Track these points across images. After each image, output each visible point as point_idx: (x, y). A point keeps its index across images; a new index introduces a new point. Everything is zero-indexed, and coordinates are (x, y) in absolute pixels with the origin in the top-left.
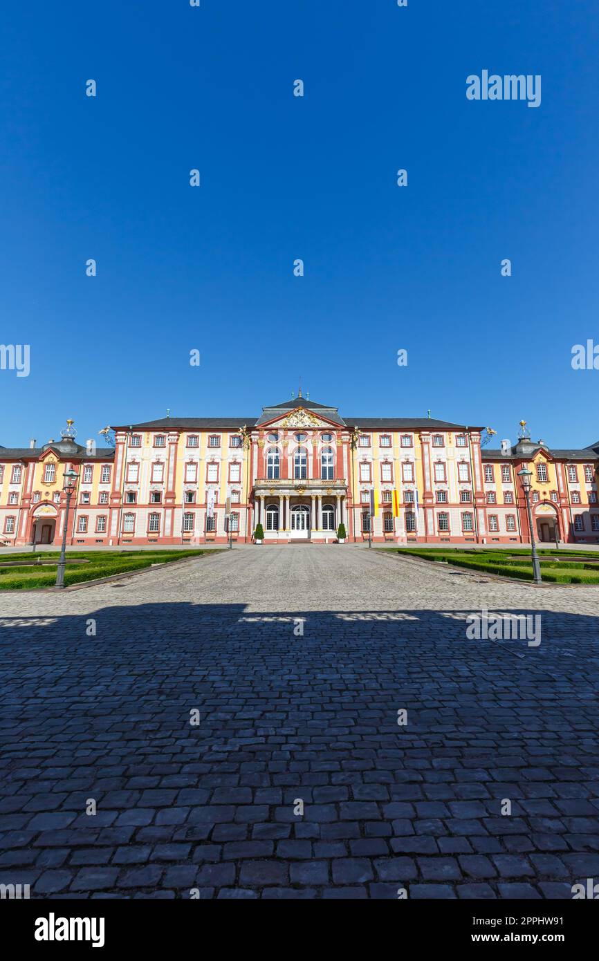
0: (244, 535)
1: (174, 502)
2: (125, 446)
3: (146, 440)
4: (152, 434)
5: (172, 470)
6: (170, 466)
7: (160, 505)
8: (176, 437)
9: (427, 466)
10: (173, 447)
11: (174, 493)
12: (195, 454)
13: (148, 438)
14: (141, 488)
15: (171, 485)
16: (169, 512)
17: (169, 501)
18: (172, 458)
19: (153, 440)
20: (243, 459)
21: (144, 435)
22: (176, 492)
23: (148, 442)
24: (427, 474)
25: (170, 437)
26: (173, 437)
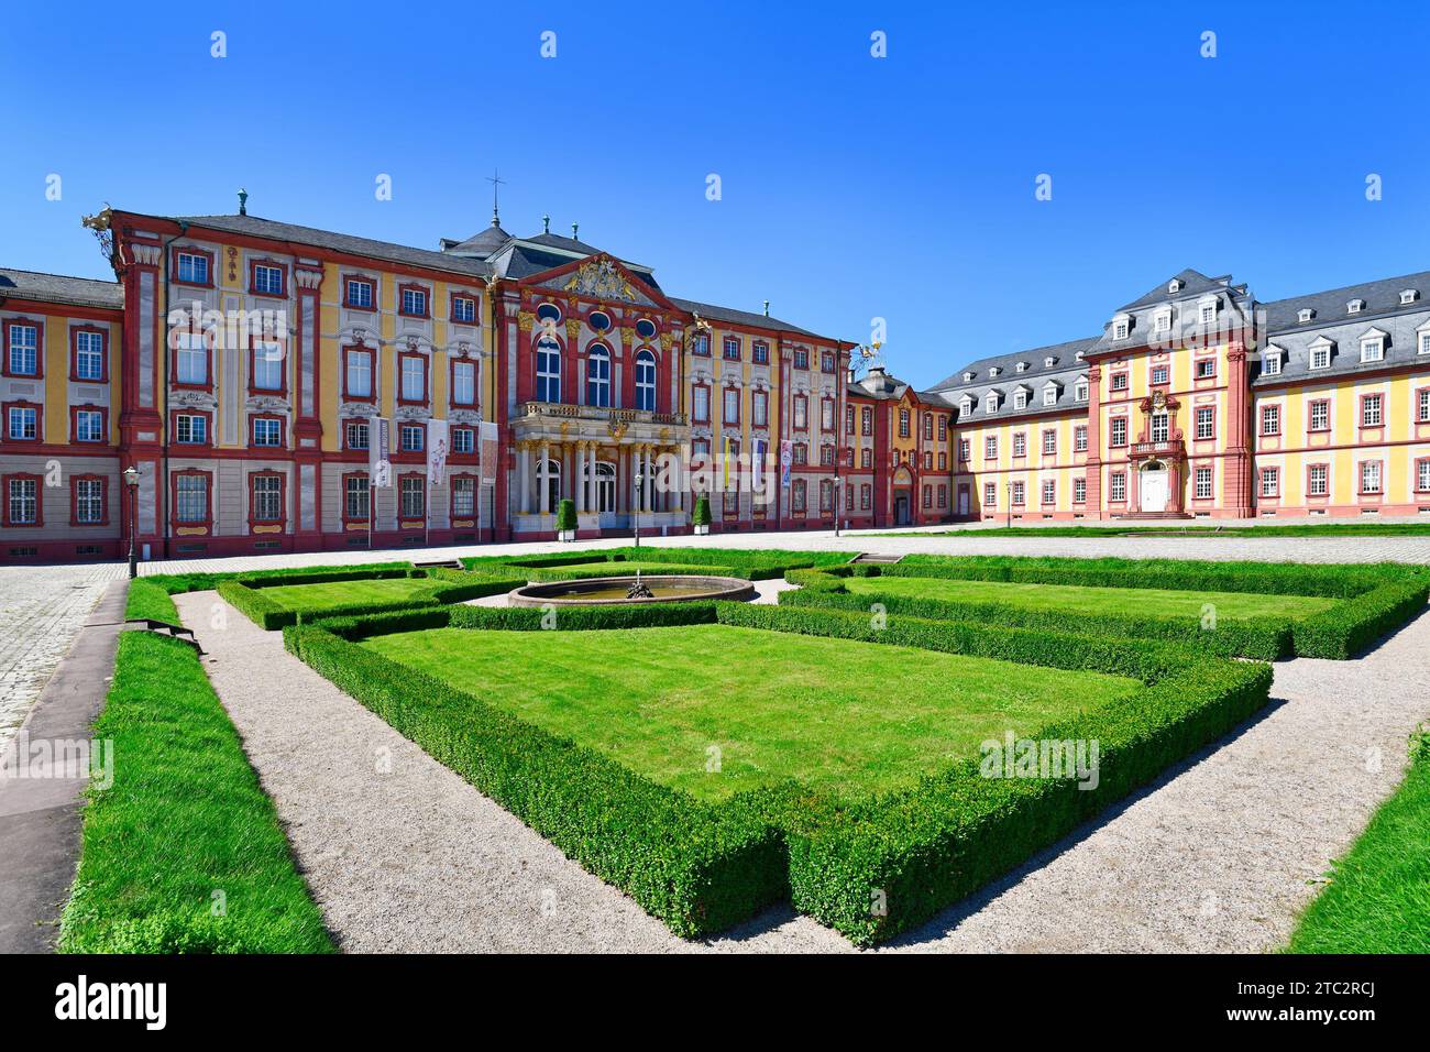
0: (488, 526)
1: (319, 444)
2: (162, 279)
3: (228, 271)
4: (245, 256)
5: (308, 363)
6: (304, 350)
7: (279, 453)
8: (318, 277)
9: (785, 401)
10: (308, 301)
11: (318, 424)
12: (369, 326)
13: (233, 265)
14: (223, 405)
15: (308, 402)
16: (308, 470)
17: (306, 443)
18: (308, 330)
19: (248, 272)
20: (483, 355)
21: (220, 252)
22: (322, 419)
23: (233, 277)
24: (785, 414)
25: (300, 275)
26: (309, 276)
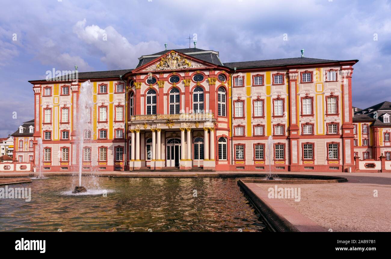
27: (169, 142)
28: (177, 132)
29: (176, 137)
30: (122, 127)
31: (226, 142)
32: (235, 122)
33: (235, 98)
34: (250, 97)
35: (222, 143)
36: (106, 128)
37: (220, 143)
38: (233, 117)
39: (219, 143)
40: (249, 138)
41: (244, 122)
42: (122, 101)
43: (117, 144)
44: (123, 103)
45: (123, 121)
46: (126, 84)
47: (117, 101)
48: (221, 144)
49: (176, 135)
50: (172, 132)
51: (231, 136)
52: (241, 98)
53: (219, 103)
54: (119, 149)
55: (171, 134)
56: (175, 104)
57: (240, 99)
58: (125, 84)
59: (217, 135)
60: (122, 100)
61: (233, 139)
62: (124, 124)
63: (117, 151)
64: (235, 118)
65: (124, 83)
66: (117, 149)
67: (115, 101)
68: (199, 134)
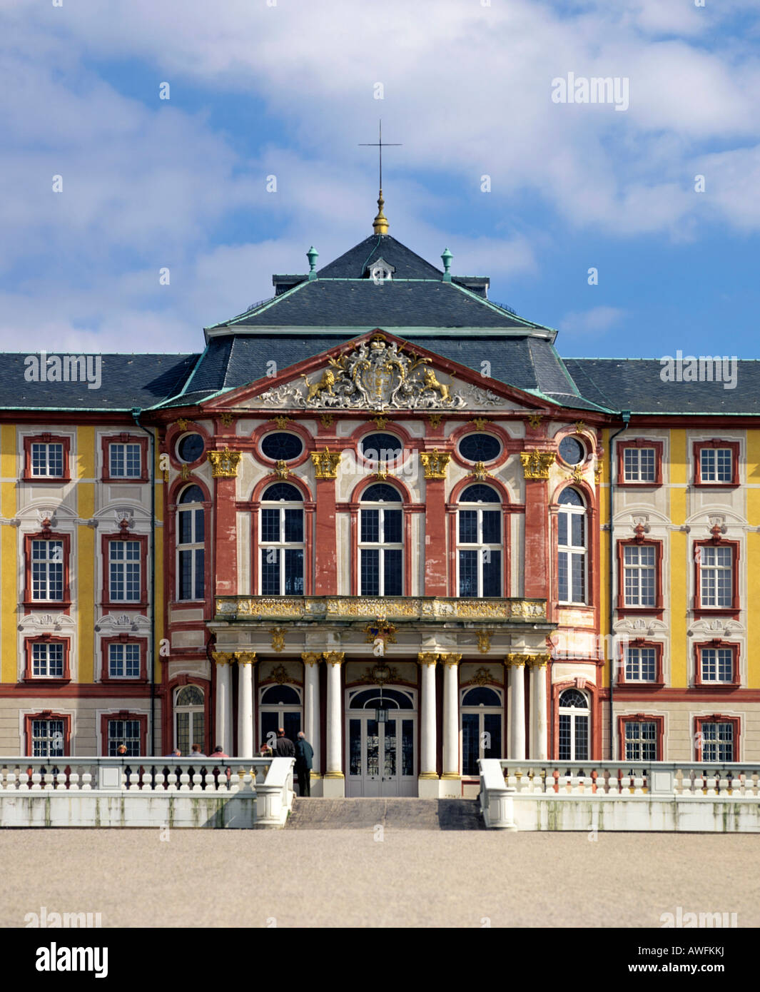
27: (357, 704)
28: (391, 665)
29: (388, 683)
30: (135, 629)
31: (586, 707)
32: (623, 627)
33: (623, 532)
34: (682, 530)
35: (573, 712)
36: (63, 633)
37: (563, 711)
38: (614, 605)
39: (561, 713)
40: (675, 696)
41: (658, 627)
42: (137, 515)
43: (113, 706)
44: (142, 528)
45: (141, 608)
46: (153, 444)
47: (115, 514)
48: (569, 717)
49: (391, 676)
50: (371, 664)
51: (604, 685)
52: (647, 532)
53: (561, 548)
54: (120, 725)
55: (368, 669)
56: (381, 545)
57: (643, 533)
58: (150, 442)
59: (556, 680)
60: (135, 512)
61: (614, 695)
62: (149, 618)
63: (113, 735)
64: (623, 613)
65: (147, 438)
66: (113, 725)
67: (105, 516)
68: (483, 673)
